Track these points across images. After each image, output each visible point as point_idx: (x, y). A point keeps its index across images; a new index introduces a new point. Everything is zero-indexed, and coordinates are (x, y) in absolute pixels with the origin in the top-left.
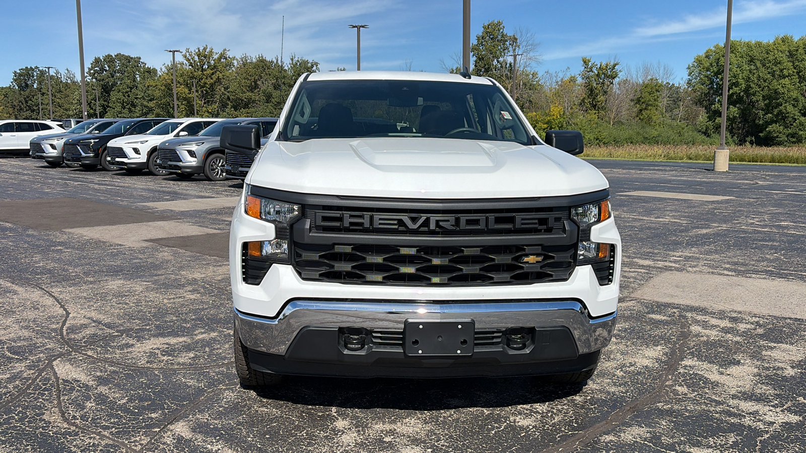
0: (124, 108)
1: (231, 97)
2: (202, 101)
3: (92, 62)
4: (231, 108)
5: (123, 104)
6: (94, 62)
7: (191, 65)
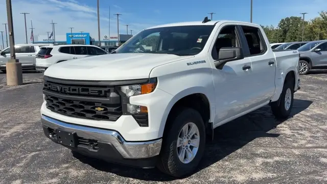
0: (291, 39)
6: (281, 21)
7: (323, 18)
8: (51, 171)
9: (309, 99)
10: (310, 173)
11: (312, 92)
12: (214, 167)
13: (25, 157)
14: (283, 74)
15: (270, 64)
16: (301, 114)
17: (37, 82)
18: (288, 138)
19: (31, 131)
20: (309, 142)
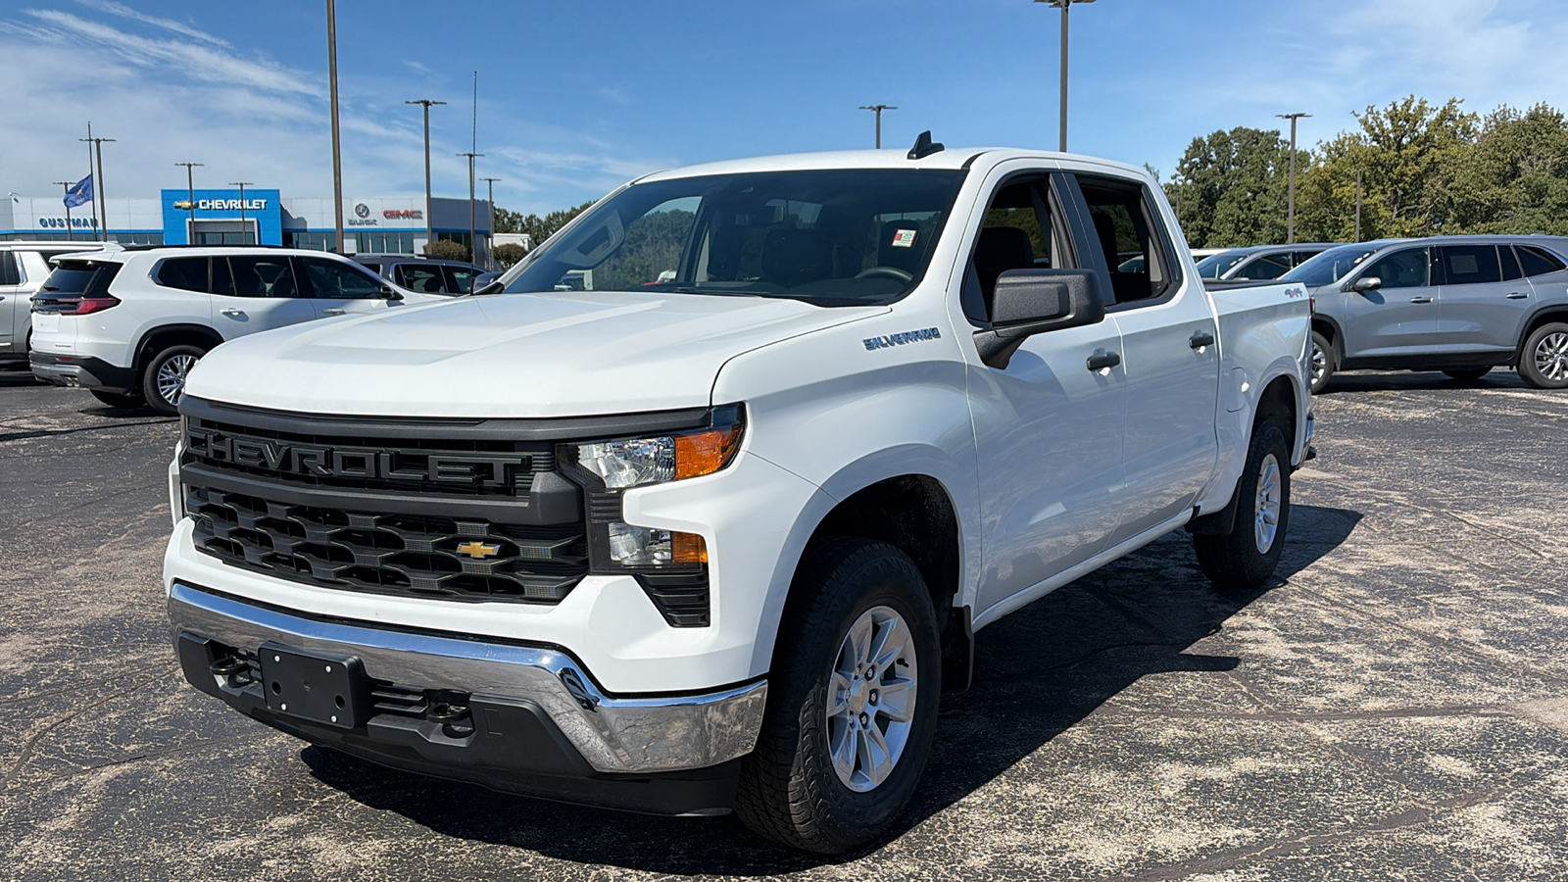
0: (1239, 231)
1: (1457, 200)
2: (1392, 211)
3: (1187, 149)
4: (1454, 222)
5: (1237, 225)
6: (1190, 148)
7: (1376, 138)
8: (221, 848)
9: (1345, 503)
10: (1392, 821)
11: (1355, 470)
12: (976, 808)
13: (72, 791)
14: (1249, 389)
15: (1196, 343)
16: (1325, 571)
17: (44, 433)
18: (1282, 673)
19: (69, 665)
20: (1373, 690)
